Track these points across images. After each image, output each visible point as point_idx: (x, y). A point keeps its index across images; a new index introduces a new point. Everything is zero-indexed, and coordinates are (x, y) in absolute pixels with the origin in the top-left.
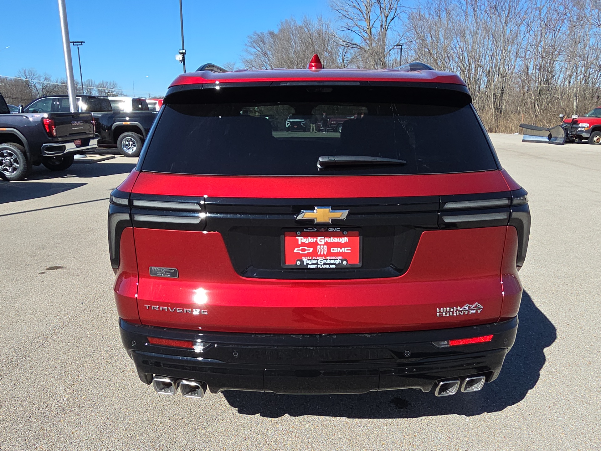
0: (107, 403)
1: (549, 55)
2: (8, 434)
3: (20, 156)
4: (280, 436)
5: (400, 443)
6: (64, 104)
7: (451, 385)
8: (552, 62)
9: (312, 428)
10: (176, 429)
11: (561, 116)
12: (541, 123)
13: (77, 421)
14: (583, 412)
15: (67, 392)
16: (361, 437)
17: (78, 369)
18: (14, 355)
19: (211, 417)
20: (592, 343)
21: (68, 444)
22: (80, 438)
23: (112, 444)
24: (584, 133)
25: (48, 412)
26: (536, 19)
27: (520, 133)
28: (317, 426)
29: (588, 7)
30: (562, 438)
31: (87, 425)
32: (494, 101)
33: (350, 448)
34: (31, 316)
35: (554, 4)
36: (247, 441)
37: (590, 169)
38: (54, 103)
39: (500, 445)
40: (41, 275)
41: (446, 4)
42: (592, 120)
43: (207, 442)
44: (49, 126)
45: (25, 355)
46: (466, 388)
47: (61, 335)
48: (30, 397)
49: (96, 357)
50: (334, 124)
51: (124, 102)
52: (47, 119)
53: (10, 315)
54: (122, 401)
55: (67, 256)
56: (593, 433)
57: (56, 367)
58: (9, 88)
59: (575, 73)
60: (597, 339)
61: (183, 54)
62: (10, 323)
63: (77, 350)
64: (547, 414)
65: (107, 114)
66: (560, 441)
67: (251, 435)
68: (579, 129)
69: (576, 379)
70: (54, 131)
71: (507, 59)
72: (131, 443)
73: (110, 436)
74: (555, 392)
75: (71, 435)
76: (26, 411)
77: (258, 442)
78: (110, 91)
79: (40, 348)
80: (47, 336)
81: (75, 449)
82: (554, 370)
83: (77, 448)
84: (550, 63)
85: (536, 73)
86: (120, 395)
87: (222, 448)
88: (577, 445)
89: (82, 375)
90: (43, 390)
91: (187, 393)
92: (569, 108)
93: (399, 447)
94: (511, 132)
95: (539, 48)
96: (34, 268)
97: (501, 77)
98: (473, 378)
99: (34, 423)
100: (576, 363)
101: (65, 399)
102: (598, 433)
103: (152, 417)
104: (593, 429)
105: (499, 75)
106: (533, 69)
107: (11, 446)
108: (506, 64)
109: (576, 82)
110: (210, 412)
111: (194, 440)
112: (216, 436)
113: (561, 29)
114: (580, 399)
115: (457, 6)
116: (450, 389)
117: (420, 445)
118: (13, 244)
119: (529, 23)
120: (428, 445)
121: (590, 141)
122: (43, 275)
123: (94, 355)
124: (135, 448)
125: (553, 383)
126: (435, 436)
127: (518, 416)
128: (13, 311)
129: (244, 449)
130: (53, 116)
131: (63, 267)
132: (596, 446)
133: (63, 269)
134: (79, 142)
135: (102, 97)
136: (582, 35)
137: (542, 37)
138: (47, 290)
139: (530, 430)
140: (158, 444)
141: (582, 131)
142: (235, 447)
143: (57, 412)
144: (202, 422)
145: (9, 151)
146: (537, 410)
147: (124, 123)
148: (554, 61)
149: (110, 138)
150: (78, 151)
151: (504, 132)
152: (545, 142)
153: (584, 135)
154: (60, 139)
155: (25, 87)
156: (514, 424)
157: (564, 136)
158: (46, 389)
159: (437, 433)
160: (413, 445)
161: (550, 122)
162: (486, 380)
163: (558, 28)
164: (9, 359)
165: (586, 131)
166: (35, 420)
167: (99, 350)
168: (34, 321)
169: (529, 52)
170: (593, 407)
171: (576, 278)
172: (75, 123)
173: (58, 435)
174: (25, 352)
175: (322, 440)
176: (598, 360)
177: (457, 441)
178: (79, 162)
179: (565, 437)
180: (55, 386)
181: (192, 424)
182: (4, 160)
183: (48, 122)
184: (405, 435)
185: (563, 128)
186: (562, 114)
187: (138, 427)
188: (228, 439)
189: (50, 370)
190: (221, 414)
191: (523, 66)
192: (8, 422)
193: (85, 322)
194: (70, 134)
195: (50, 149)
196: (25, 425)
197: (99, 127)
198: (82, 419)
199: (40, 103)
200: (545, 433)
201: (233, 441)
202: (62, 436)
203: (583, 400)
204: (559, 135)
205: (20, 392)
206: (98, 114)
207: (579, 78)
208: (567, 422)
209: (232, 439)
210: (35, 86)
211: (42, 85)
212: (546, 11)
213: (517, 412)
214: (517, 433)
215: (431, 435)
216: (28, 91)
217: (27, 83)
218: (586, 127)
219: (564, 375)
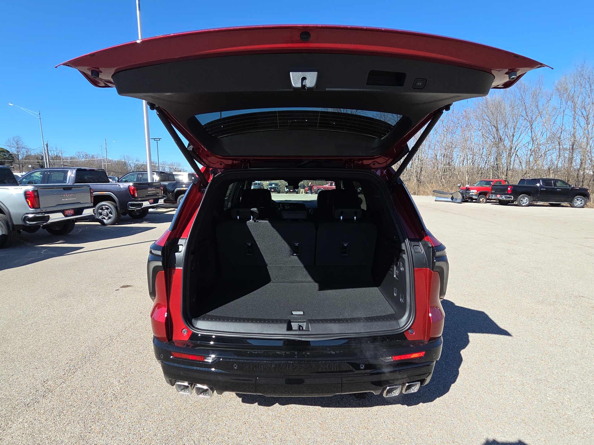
0: (148, 391)
1: (449, 148)
2: (73, 418)
3: (113, 209)
4: (270, 420)
5: (358, 427)
6: (144, 177)
7: (395, 389)
8: (451, 152)
9: (294, 414)
10: (195, 414)
11: (459, 185)
12: (446, 190)
13: (125, 407)
14: (489, 402)
15: (121, 382)
16: (330, 421)
17: (131, 363)
18: (88, 352)
19: (221, 403)
20: (492, 346)
21: (115, 426)
22: (124, 421)
23: (147, 426)
24: (474, 196)
25: (105, 399)
26: (440, 126)
27: (433, 195)
28: (298, 412)
29: (472, 119)
30: (476, 424)
31: (131, 410)
32: (416, 176)
33: (321, 431)
34: (104, 322)
35: (451, 117)
36: (246, 425)
37: (479, 219)
38: (139, 176)
39: (431, 429)
40: (116, 291)
41: (384, 117)
42: (479, 188)
43: (217, 425)
44: (133, 190)
45: (96, 353)
46: (406, 390)
47: (123, 337)
48: (93, 386)
49: (145, 354)
50: (316, 189)
51: (183, 175)
52: (132, 187)
53: (90, 321)
54: (159, 390)
55: (136, 278)
56: (498, 420)
57: (116, 362)
58: (114, 166)
59: (466, 159)
60: (495, 343)
62: (89, 327)
63: (132, 349)
64: (464, 403)
65: (171, 183)
66: (475, 426)
67: (249, 420)
68: (471, 194)
69: (483, 374)
70: (136, 194)
71: (423, 150)
72: (161, 425)
73: (146, 420)
74: (469, 385)
75: (118, 418)
76: (89, 398)
77: (254, 425)
78: (177, 168)
79: (107, 347)
80: (113, 337)
81: (119, 430)
82: (466, 367)
83: (122, 430)
84: (450, 153)
85: (441, 158)
86: (158, 385)
87: (227, 430)
88: (487, 430)
89: (133, 369)
90: (104, 380)
91: (200, 394)
92: (463, 180)
93: (357, 430)
94: (428, 194)
95: (443, 144)
96: (112, 287)
97: (420, 161)
98: (411, 384)
99: (93, 408)
100: (481, 361)
101: (118, 388)
102: (502, 419)
103: (179, 403)
104: (498, 416)
105: (418, 160)
106: (440, 156)
107: (73, 428)
108: (423, 153)
109: (467, 164)
110: (221, 399)
111: (208, 423)
112: (224, 420)
113: (456, 132)
114: (486, 391)
115: (391, 118)
116: (394, 391)
117: (372, 429)
118: (101, 269)
119: (436, 129)
120: (378, 429)
121: (477, 201)
122: (117, 291)
123: (144, 352)
124: (164, 430)
125: (466, 378)
126: (383, 421)
127: (443, 405)
128: (93, 318)
129: (243, 431)
130: (136, 185)
131: (131, 286)
132: (501, 430)
133: (131, 287)
134: (152, 201)
135: (169, 173)
136: (469, 136)
137: (444, 137)
138: (118, 303)
139: (452, 417)
140: (181, 427)
141: (472, 195)
142: (237, 429)
143: (111, 399)
144: (214, 408)
145: (107, 207)
146: (457, 399)
147: (182, 189)
148: (452, 151)
149: (173, 198)
150: (151, 206)
151: (423, 195)
152: (450, 202)
153: (474, 197)
154: (139, 199)
155: (124, 165)
156: (440, 411)
157: (461, 198)
158: (106, 380)
159: (385, 418)
160: (368, 429)
161: (452, 189)
162: (421, 384)
163: (454, 131)
164: (84, 355)
165: (475, 195)
166: (95, 406)
167: (148, 349)
168: (106, 326)
169: (437, 146)
170: (496, 398)
171: (476, 296)
172: (150, 189)
173: (109, 419)
174: (96, 350)
175: (301, 424)
176: (497, 359)
177: (400, 425)
178: (152, 213)
179: (479, 422)
180: (113, 377)
181: (207, 410)
182: (103, 212)
183: (132, 188)
184: (362, 420)
185: (460, 193)
186: (459, 184)
187: (168, 412)
188: (233, 423)
189: (111, 364)
190: (229, 401)
191: (433, 154)
192: (75, 407)
193: (140, 327)
194: (146, 196)
195: (132, 205)
196: (86, 410)
197: (166, 190)
198: (128, 405)
199: (130, 176)
200: (463, 419)
201: (236, 424)
202: (112, 419)
203: (489, 391)
204: (458, 197)
205: (88, 382)
206: (166, 183)
207: (468, 162)
208: (479, 410)
209: (235, 423)
210: (130, 165)
211: (134, 164)
212: (446, 121)
213: (442, 401)
214: (443, 419)
215: (380, 420)
216: (125, 167)
217: (125, 163)
218: (475, 192)
219: (474, 371)
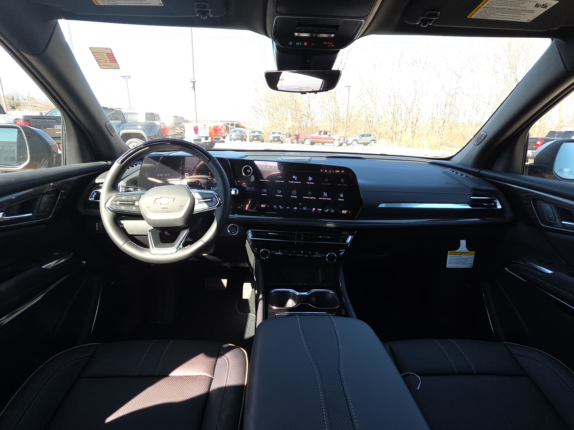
50: (303, 138)
61: (194, 82)
